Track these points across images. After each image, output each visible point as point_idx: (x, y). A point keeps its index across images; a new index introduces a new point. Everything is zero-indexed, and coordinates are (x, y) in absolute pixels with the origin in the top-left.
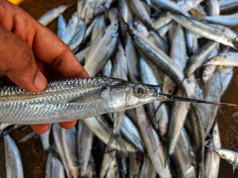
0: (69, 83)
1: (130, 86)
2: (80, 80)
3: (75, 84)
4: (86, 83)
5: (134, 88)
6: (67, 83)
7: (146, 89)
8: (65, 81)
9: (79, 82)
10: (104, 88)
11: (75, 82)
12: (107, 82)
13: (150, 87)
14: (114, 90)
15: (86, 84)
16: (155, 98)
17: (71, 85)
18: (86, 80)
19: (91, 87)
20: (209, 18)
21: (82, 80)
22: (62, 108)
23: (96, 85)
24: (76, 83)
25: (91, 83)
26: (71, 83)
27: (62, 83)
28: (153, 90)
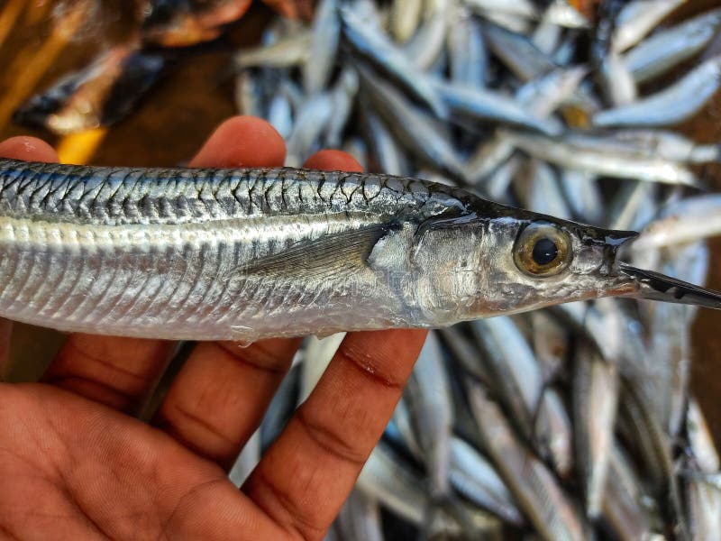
0: (243, 193)
1: (503, 227)
2: (288, 182)
3: (266, 197)
4: (315, 199)
5: (518, 235)
6: (234, 192)
7: (570, 242)
8: (226, 184)
9: (284, 191)
10: (390, 226)
11: (269, 189)
12: (404, 201)
13: (585, 237)
14: (430, 236)
15: (312, 204)
16: (600, 284)
17: (251, 200)
18: (315, 186)
19: (336, 217)
20: (605, 119)
21: (297, 184)
22: (211, 291)
23: (356, 210)
24: (272, 195)
25: (335, 202)
26: (250, 192)
27: (215, 187)
28: (597, 251)
